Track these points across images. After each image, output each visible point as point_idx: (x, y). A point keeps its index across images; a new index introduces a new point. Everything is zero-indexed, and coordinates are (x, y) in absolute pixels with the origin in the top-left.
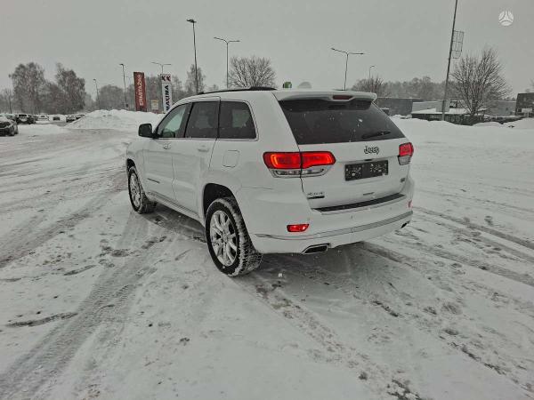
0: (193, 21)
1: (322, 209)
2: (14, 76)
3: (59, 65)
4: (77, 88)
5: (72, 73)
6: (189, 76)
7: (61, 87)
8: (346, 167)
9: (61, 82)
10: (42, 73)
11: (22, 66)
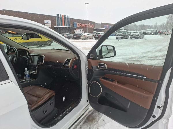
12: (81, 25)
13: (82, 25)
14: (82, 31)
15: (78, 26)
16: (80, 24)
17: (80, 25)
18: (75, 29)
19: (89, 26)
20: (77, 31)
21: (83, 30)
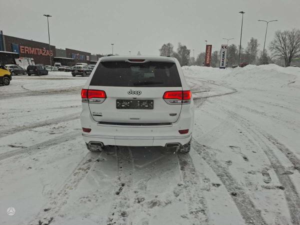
0: (242, 13)
1: (101, 123)
2: (161, 50)
3: (179, 44)
4: (186, 55)
5: (185, 47)
6: (249, 45)
7: (179, 55)
8: (117, 101)
9: (179, 52)
10: (172, 48)
11: (165, 45)
12: (28, 51)
13: (30, 49)
14: (30, 61)
15: (21, 52)
16: (26, 47)
17: (26, 50)
18: (17, 56)
19: (43, 52)
20: (20, 61)
21: (32, 59)
